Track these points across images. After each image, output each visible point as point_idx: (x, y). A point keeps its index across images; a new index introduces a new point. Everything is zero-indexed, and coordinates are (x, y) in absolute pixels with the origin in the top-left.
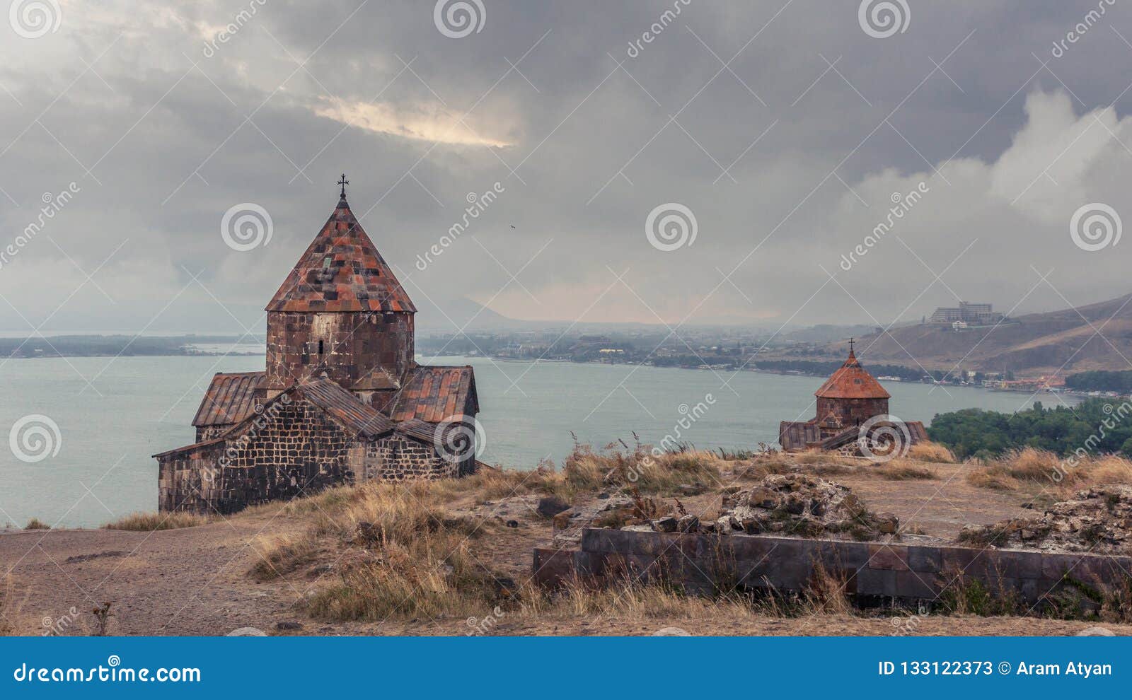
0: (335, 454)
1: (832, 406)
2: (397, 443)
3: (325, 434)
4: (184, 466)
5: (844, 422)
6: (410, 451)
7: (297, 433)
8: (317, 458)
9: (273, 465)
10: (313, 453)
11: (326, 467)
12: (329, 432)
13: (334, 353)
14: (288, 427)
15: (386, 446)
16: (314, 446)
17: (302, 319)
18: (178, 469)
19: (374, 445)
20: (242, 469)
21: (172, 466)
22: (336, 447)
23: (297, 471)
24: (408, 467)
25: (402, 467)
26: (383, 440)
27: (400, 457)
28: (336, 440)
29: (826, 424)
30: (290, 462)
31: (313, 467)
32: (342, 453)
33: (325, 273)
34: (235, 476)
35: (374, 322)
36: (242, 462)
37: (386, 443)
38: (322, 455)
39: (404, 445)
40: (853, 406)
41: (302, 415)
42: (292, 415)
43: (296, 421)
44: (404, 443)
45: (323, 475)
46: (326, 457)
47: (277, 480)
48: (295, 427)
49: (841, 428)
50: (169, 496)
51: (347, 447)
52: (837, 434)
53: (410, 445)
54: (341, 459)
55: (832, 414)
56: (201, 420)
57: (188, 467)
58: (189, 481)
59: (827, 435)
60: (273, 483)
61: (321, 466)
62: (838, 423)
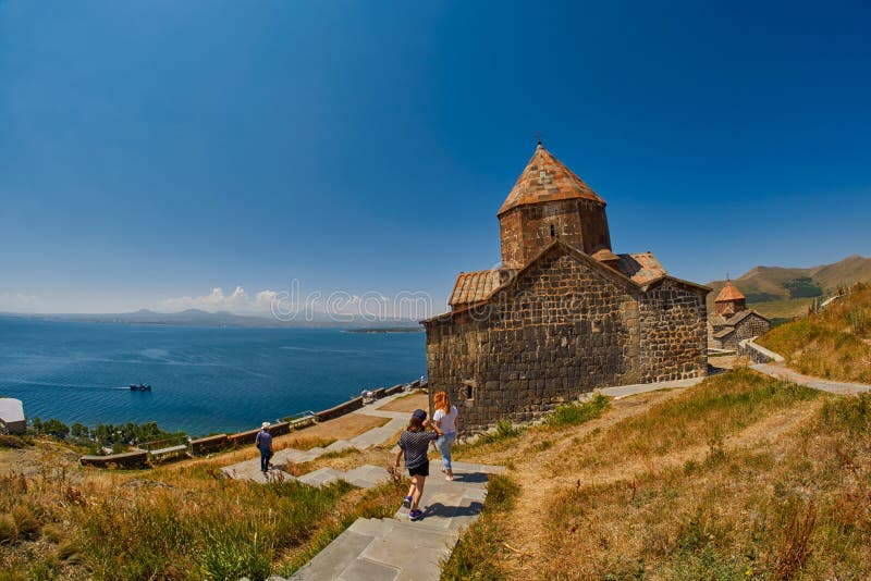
0: (608, 309)
2: (667, 293)
3: (595, 289)
4: (450, 332)
6: (680, 300)
7: (566, 291)
8: (589, 315)
9: (541, 326)
10: (585, 311)
11: (598, 324)
12: (599, 286)
13: (564, 234)
14: (555, 285)
15: (657, 297)
16: (584, 302)
17: (533, 210)
18: (445, 334)
19: (645, 297)
20: (510, 333)
21: (439, 331)
22: (607, 303)
23: (568, 330)
24: (680, 317)
25: (673, 318)
26: (654, 291)
27: (672, 307)
28: (607, 295)
30: (560, 322)
31: (585, 326)
32: (614, 309)
33: (543, 179)
34: (503, 340)
36: (509, 325)
37: (657, 293)
38: (593, 310)
39: (675, 296)
41: (569, 271)
42: (559, 272)
43: (563, 278)
44: (674, 292)
45: (595, 333)
46: (598, 314)
47: (547, 342)
48: (563, 284)
50: (437, 360)
51: (620, 301)
53: (680, 294)
54: (613, 315)
56: (455, 300)
57: (454, 332)
58: (456, 347)
60: (543, 344)
61: (593, 324)
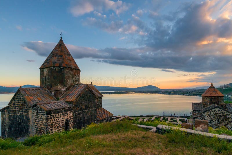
1: (206, 99)
2: (38, 109)
5: (210, 103)
6: (41, 112)
9: (16, 115)
10: (23, 111)
13: (47, 80)
14: (18, 103)
15: (36, 110)
16: (23, 109)
17: (43, 71)
19: (33, 110)
22: (27, 110)
23: (20, 117)
25: (39, 118)
26: (35, 108)
27: (39, 114)
28: (27, 107)
29: (205, 104)
30: (19, 114)
32: (28, 112)
35: (57, 70)
36: (12, 113)
40: (213, 99)
43: (20, 100)
45: (25, 119)
46: (25, 113)
48: (20, 103)
49: (209, 105)
51: (29, 110)
52: (208, 107)
54: (28, 114)
55: (206, 101)
59: (205, 107)
62: (208, 103)
